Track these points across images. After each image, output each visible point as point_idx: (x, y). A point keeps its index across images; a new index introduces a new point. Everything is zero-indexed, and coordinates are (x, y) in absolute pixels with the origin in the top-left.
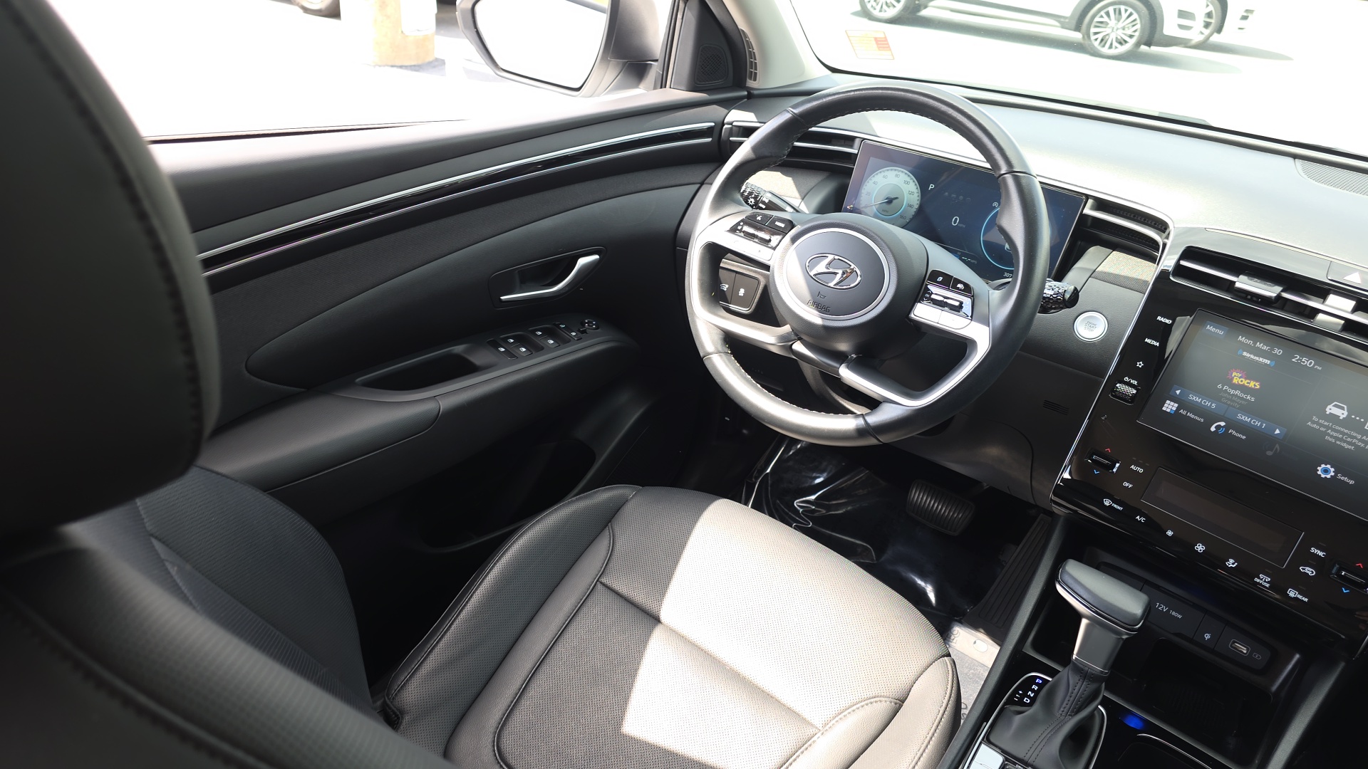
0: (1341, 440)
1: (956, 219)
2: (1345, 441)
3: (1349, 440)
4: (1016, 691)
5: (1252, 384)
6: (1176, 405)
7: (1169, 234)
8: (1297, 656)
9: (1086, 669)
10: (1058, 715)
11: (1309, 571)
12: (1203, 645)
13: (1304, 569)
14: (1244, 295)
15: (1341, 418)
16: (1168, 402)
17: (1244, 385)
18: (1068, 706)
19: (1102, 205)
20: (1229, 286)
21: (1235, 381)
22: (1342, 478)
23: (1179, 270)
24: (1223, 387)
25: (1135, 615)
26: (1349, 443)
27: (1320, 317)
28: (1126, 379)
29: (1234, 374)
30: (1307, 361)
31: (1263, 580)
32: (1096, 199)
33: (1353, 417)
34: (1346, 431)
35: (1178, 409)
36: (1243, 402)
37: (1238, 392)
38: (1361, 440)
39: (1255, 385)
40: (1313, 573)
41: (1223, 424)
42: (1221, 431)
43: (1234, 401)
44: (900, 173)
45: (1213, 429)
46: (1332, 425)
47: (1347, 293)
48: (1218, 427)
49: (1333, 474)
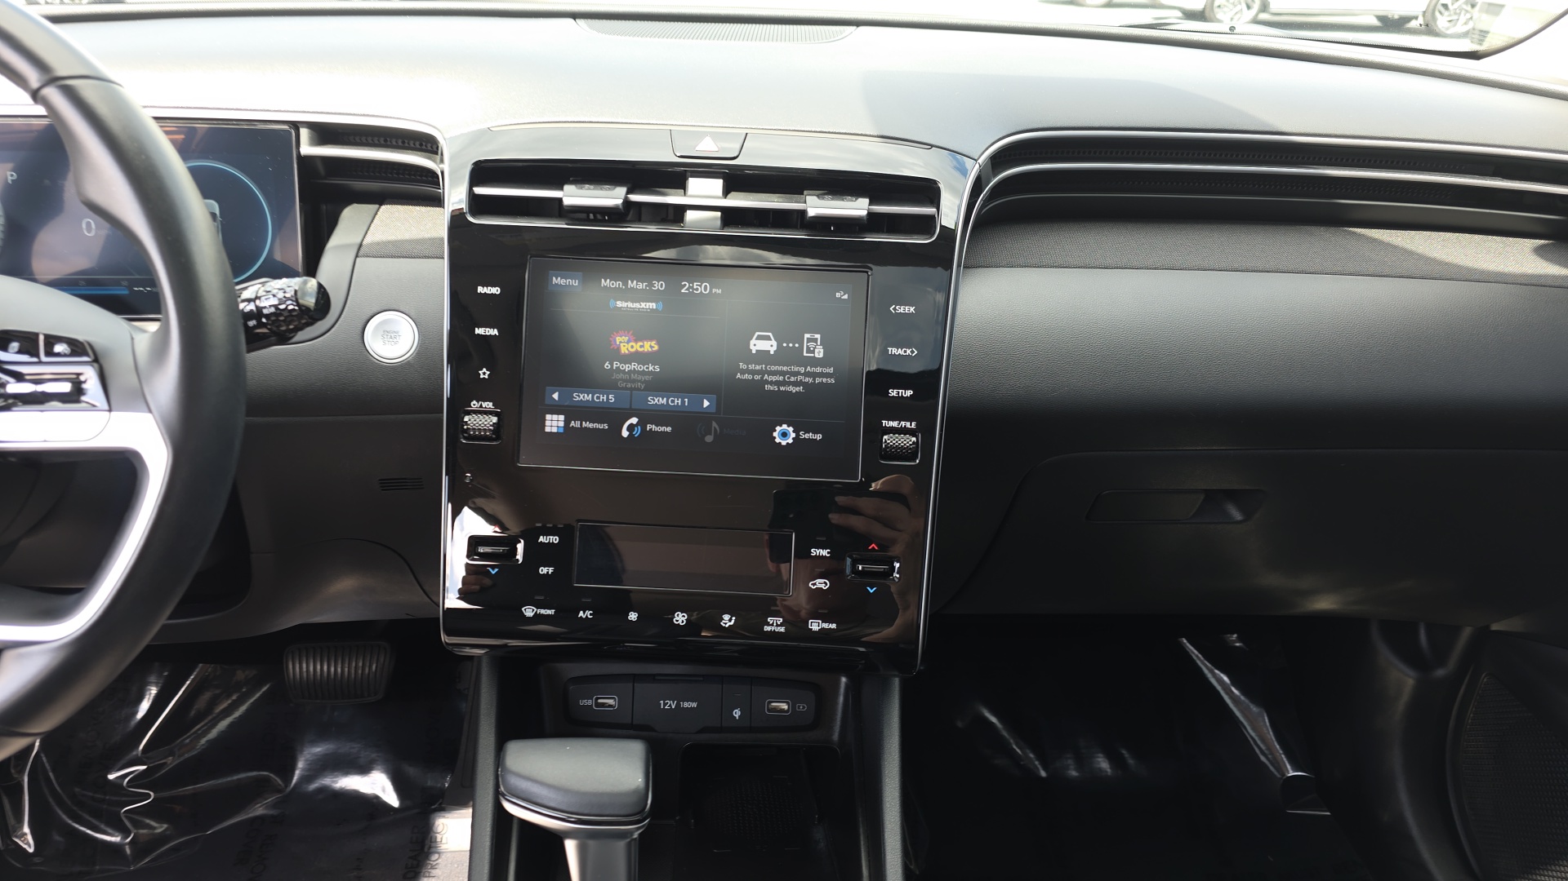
0: (784, 383)
1: (88, 224)
2: (789, 384)
3: (792, 379)
5: (647, 346)
6: (562, 417)
7: (442, 154)
8: (845, 678)
12: (737, 728)
14: (584, 216)
15: (772, 353)
16: (548, 417)
17: (637, 352)
19: (326, 133)
20: (554, 208)
21: (624, 350)
22: (807, 436)
23: (479, 205)
24: (612, 366)
25: (637, 786)
26: (795, 384)
27: (690, 215)
28: (475, 404)
29: (618, 339)
30: (701, 286)
31: (775, 625)
32: (312, 126)
33: (785, 345)
34: (784, 369)
35: (567, 422)
36: (647, 378)
37: (634, 366)
38: (807, 374)
39: (651, 347)
41: (634, 420)
43: (634, 381)
46: (766, 368)
47: (706, 170)
48: (631, 428)
49: (793, 435)
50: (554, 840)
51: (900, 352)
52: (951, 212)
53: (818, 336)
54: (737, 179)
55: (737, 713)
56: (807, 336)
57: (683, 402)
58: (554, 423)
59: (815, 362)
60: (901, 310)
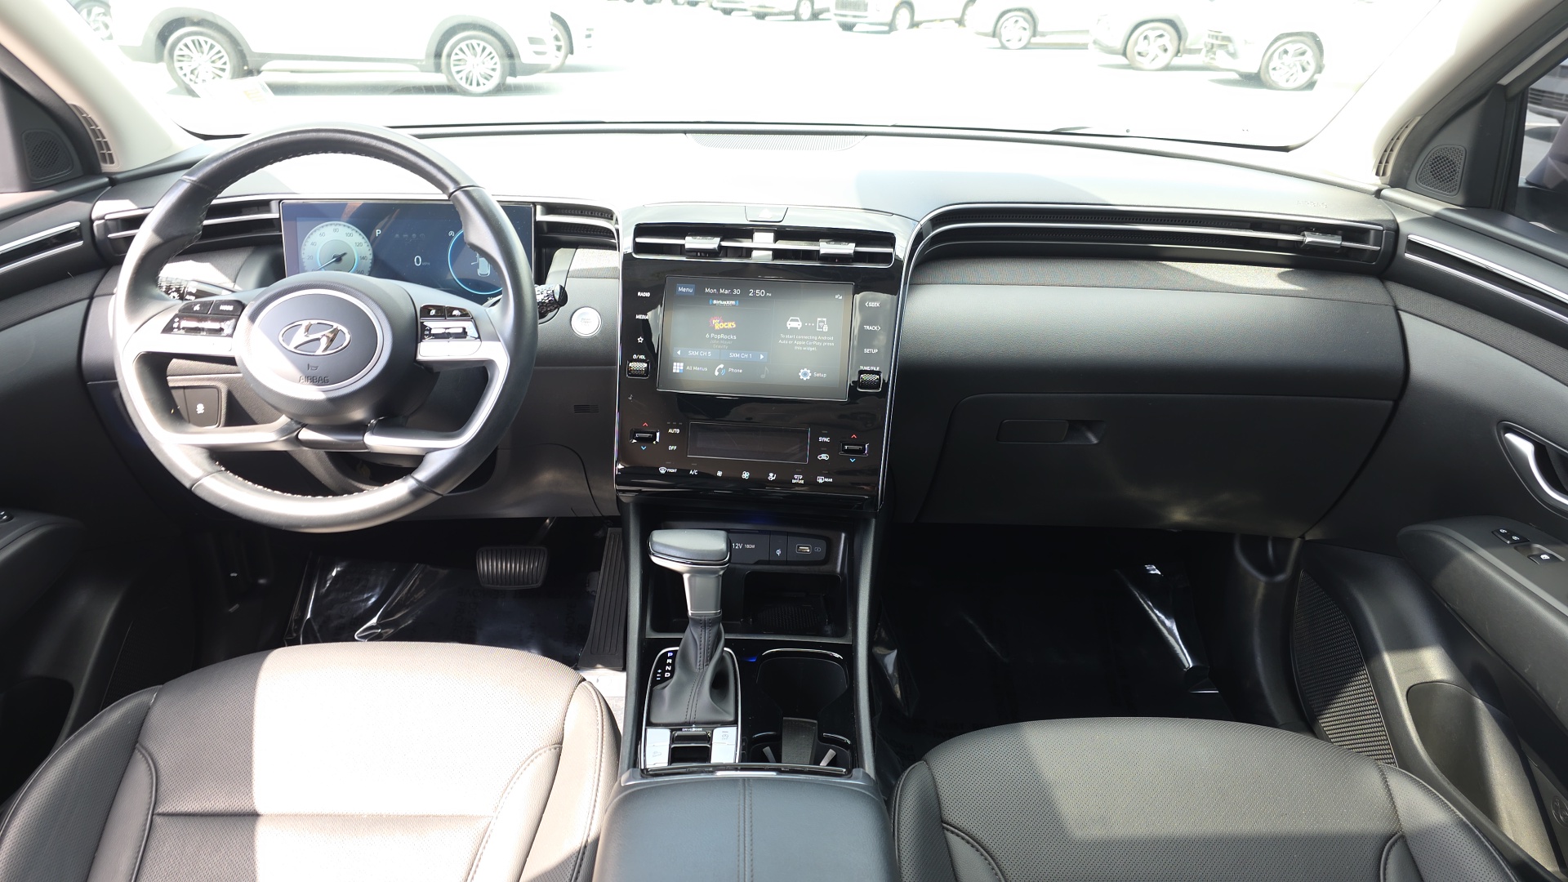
0: (806, 346)
1: (418, 259)
2: (809, 346)
3: (810, 343)
4: (655, 672)
5: (731, 325)
6: (682, 364)
7: (617, 220)
8: (843, 535)
9: (703, 618)
10: (697, 670)
11: (824, 457)
12: (778, 563)
13: (821, 458)
14: (695, 254)
15: (799, 329)
16: (675, 364)
17: (724, 328)
18: (702, 658)
19: (550, 208)
20: (680, 250)
21: (717, 327)
22: (818, 375)
23: (639, 248)
24: (710, 335)
25: (721, 550)
26: (812, 346)
27: (755, 254)
28: (635, 357)
29: (714, 321)
30: (760, 292)
31: (798, 479)
32: (543, 204)
33: (806, 324)
34: (806, 337)
35: (685, 367)
36: (729, 342)
37: (722, 336)
38: (818, 341)
40: (827, 457)
41: (722, 366)
42: (723, 373)
43: (722, 344)
44: (338, 227)
45: (717, 373)
46: (795, 337)
47: (765, 228)
48: (720, 370)
49: (810, 375)
50: (678, 576)
51: (871, 328)
52: (902, 249)
53: (825, 319)
54: (782, 233)
55: (779, 552)
56: (819, 319)
57: (749, 356)
58: (678, 367)
59: (823, 334)
60: (871, 305)
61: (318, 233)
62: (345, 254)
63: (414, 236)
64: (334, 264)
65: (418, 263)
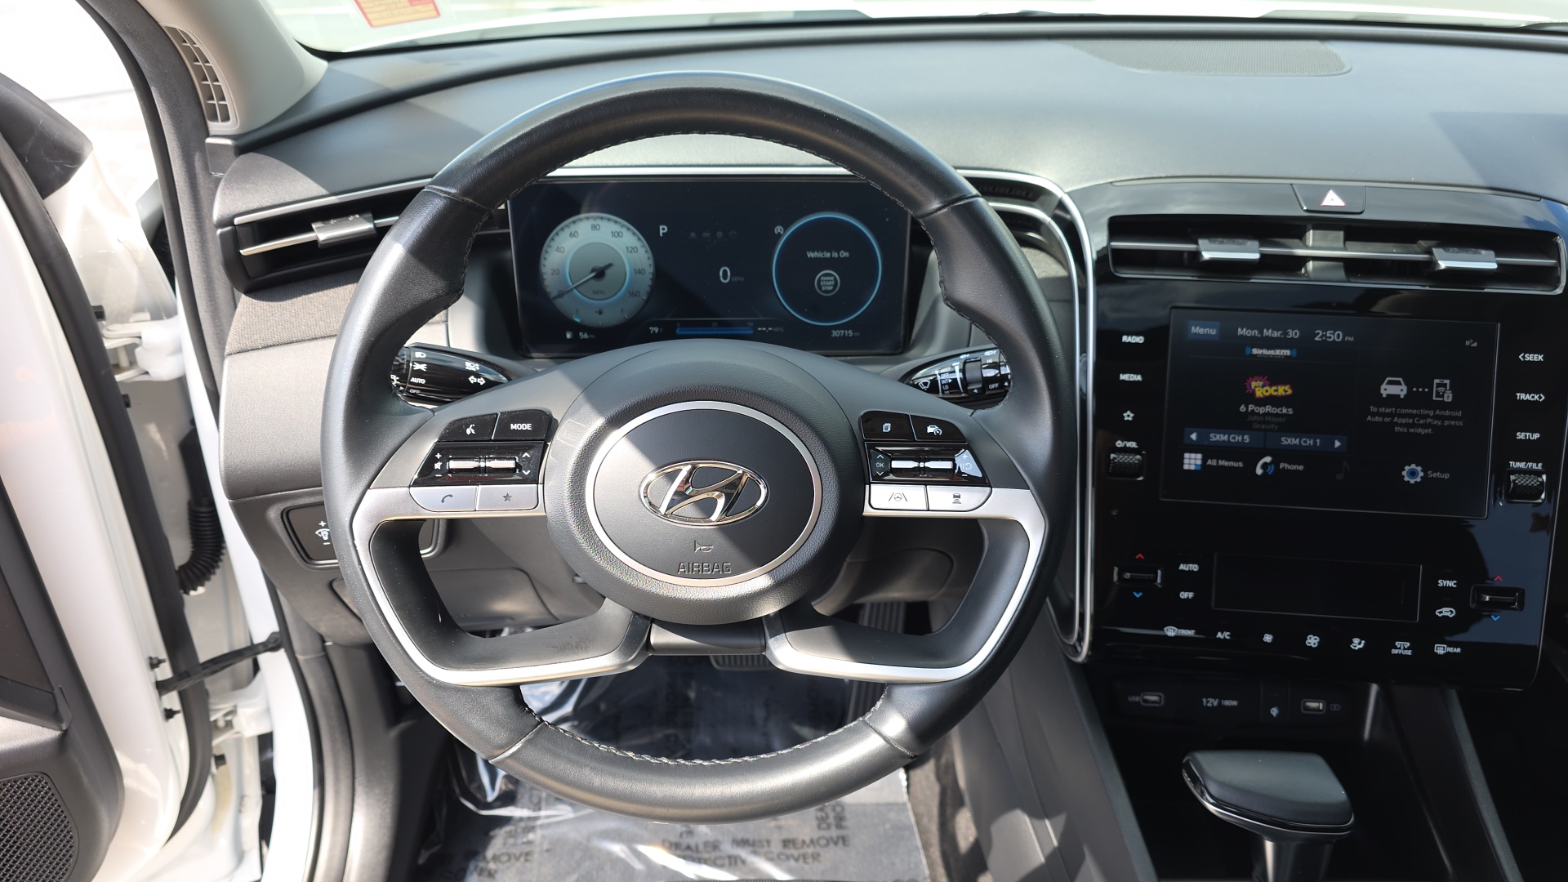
0: (1413, 425)
1: (725, 272)
2: (1419, 426)
3: (1422, 422)
5: (1283, 390)
6: (1199, 456)
7: (1058, 203)
11: (1447, 612)
13: (1440, 613)
15: (1402, 397)
16: (1187, 455)
17: (1271, 396)
20: (1193, 261)
21: (1259, 393)
22: (1435, 475)
23: (1122, 257)
24: (1247, 407)
26: (1425, 426)
27: (1309, 266)
28: (1119, 444)
29: (1254, 384)
30: (1334, 334)
31: (1402, 648)
33: (1415, 389)
34: (1414, 412)
35: (1204, 460)
36: (1280, 420)
37: (1268, 409)
38: (1435, 417)
39: (1285, 391)
40: (1452, 612)
41: (1268, 459)
42: (1271, 470)
43: (1268, 423)
44: (599, 222)
45: (1259, 471)
46: (1396, 411)
47: (1326, 222)
48: (1265, 466)
49: (1421, 474)
51: (1528, 397)
53: (1447, 382)
54: (1355, 229)
55: (1274, 712)
56: (1437, 381)
57: (1315, 443)
58: (1192, 461)
59: (1443, 405)
60: (1530, 357)
61: (567, 231)
62: (610, 265)
63: (720, 234)
64: (593, 282)
65: (725, 278)
